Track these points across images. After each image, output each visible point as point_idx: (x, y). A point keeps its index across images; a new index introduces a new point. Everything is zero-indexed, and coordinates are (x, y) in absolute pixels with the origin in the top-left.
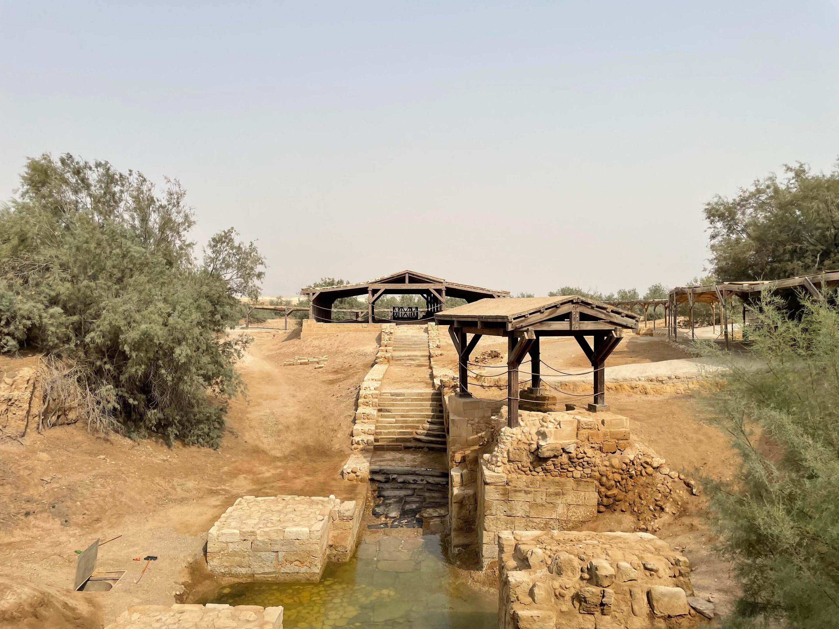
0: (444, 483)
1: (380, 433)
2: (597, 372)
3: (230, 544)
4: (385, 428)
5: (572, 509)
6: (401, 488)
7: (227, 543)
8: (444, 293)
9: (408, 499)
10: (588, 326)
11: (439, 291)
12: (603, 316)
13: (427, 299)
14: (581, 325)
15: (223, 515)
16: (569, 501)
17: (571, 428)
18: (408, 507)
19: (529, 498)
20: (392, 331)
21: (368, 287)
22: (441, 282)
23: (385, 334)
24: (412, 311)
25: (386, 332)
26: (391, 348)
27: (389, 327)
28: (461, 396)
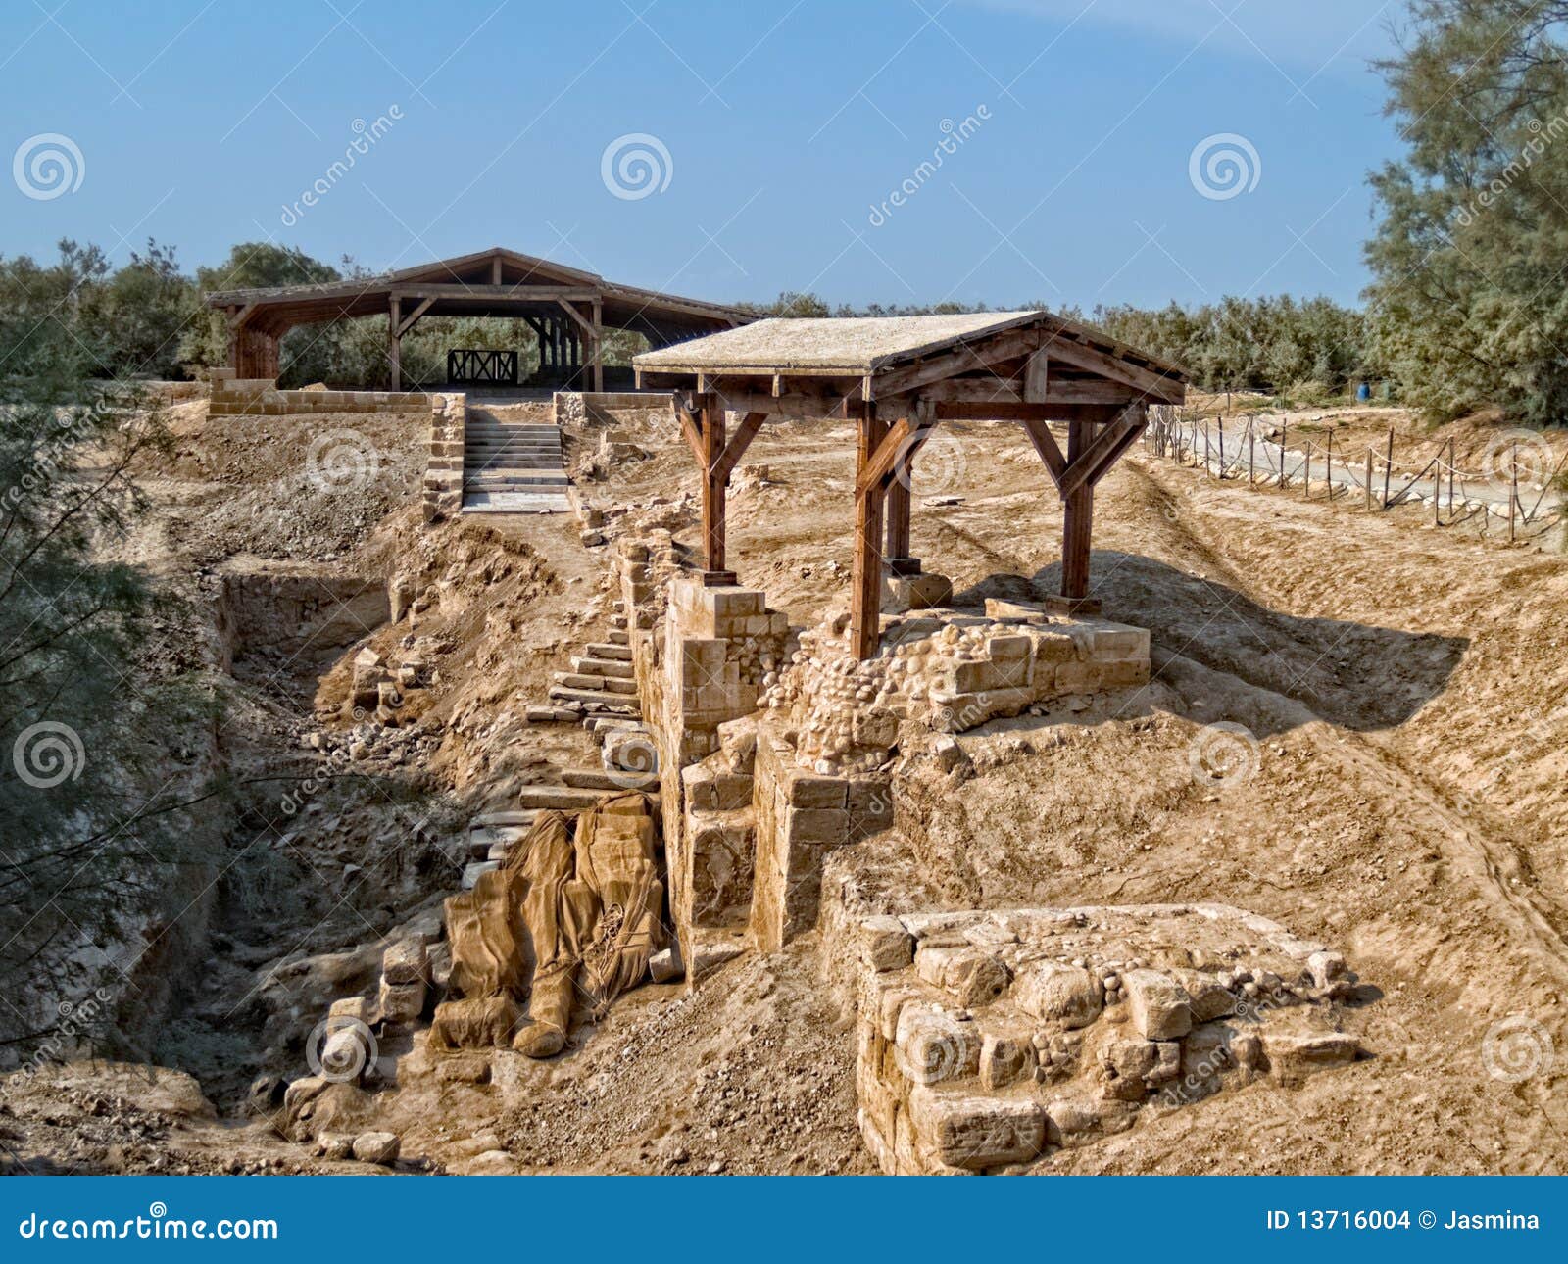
8: (597, 314)
13: (540, 330)
20: (459, 412)
21: (389, 294)
22: (589, 283)
23: (440, 421)
24: (500, 361)
25: (446, 414)
26: (460, 459)
27: (453, 402)
28: (709, 581)
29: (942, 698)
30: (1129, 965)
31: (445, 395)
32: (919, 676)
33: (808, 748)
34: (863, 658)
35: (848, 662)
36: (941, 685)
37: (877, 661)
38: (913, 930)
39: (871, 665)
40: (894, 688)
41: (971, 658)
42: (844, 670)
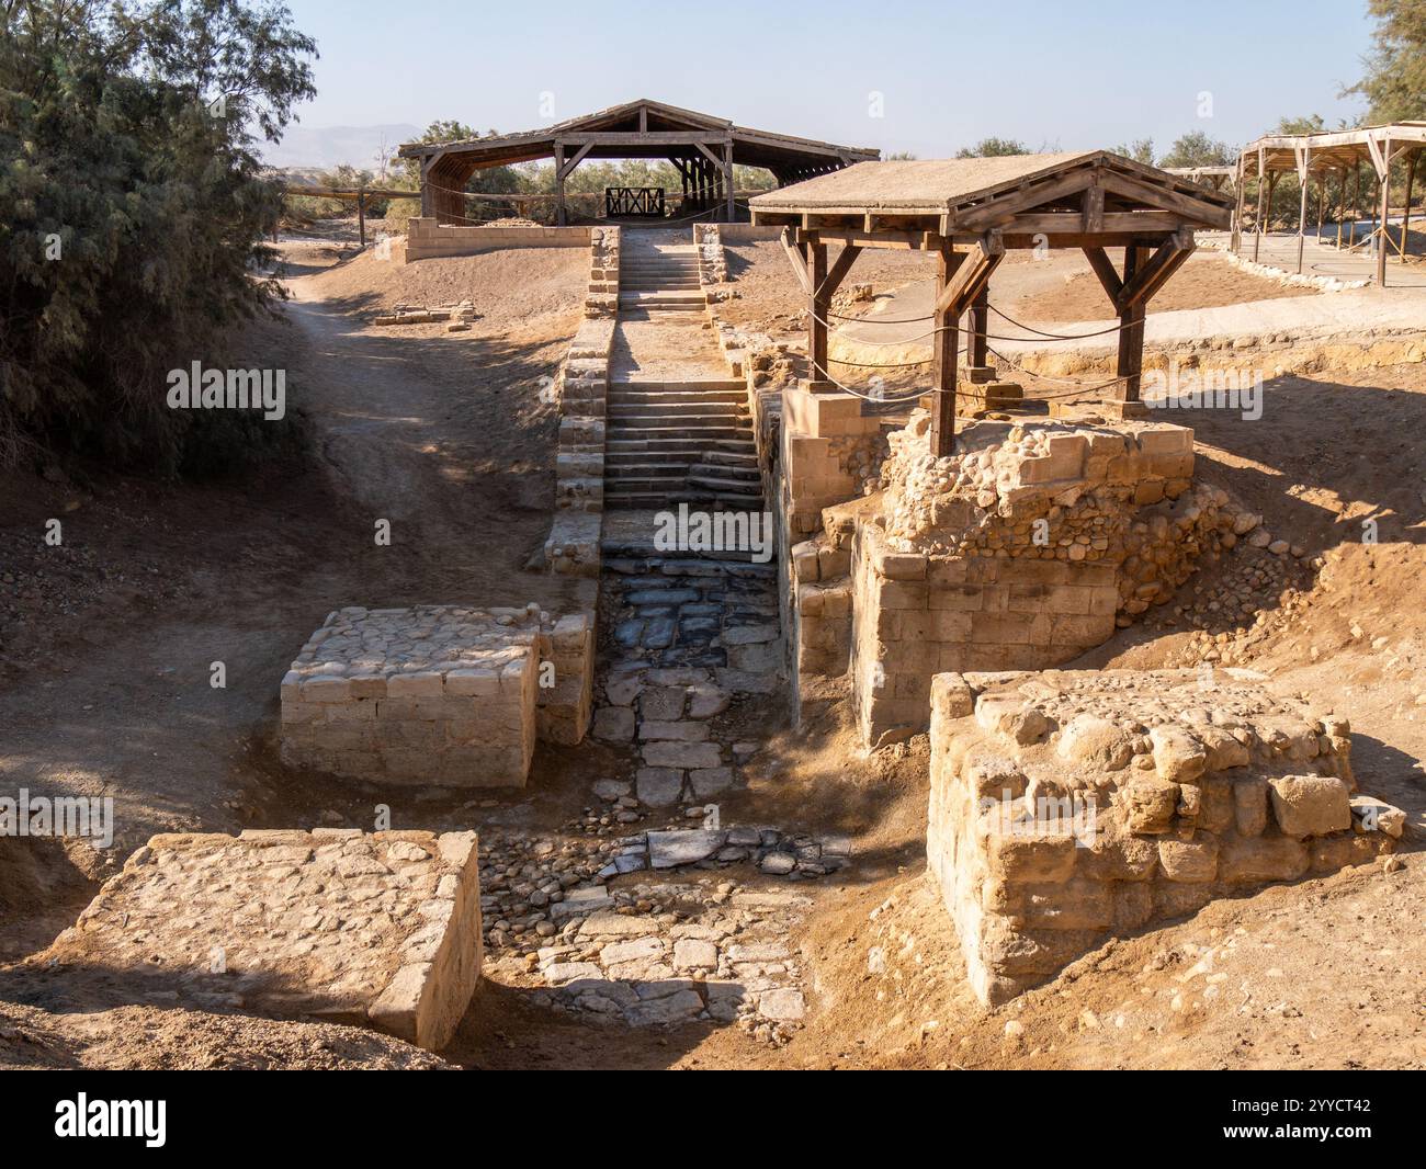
0: (766, 575)
1: (615, 473)
2: (1129, 328)
3: (332, 707)
4: (626, 460)
5: (1064, 623)
6: (673, 587)
7: (324, 704)
8: (729, 154)
9: (687, 609)
10: (1122, 222)
11: (717, 149)
12: (1156, 201)
13: (682, 169)
14: (1107, 221)
15: (306, 647)
16: (1058, 608)
17: (1070, 455)
18: (689, 625)
19: (975, 603)
20: (614, 243)
21: (553, 142)
22: (721, 128)
23: (600, 251)
24: (649, 197)
25: (604, 245)
26: (616, 283)
27: (610, 235)
28: (814, 389)
29: (1008, 489)
30: (1155, 720)
31: (601, 228)
32: (988, 470)
33: (894, 530)
34: (940, 456)
35: (928, 460)
36: (1008, 478)
37: (953, 458)
38: (974, 685)
39: (948, 461)
40: (968, 481)
41: (1034, 455)
42: (925, 465)
